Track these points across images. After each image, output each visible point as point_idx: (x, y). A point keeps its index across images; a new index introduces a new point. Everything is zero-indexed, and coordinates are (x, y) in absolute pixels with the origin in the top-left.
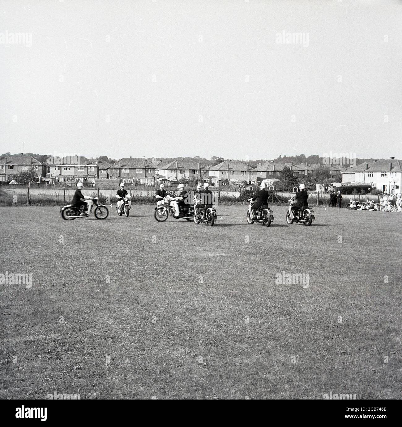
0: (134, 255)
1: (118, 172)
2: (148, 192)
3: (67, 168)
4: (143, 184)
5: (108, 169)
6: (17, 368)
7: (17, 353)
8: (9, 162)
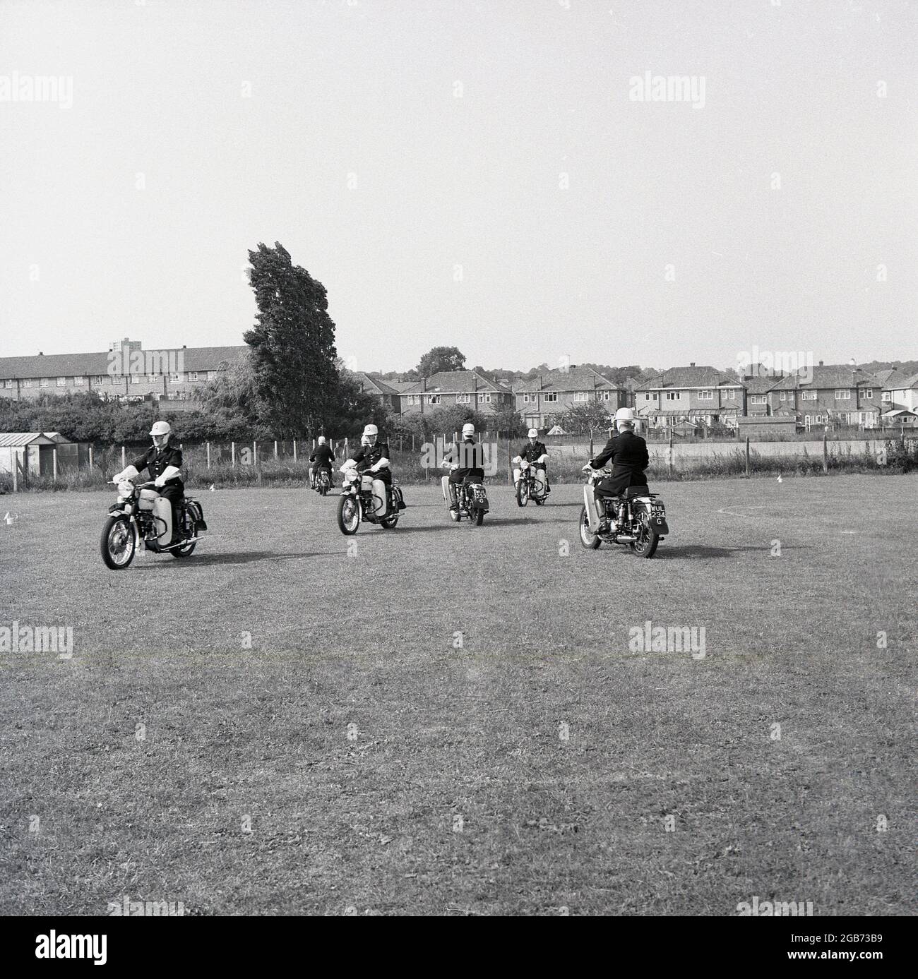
0: (845, 593)
1: (792, 398)
2: (867, 444)
3: (673, 395)
4: (853, 426)
5: (768, 392)
6: (596, 845)
7: (594, 811)
8: (546, 386)
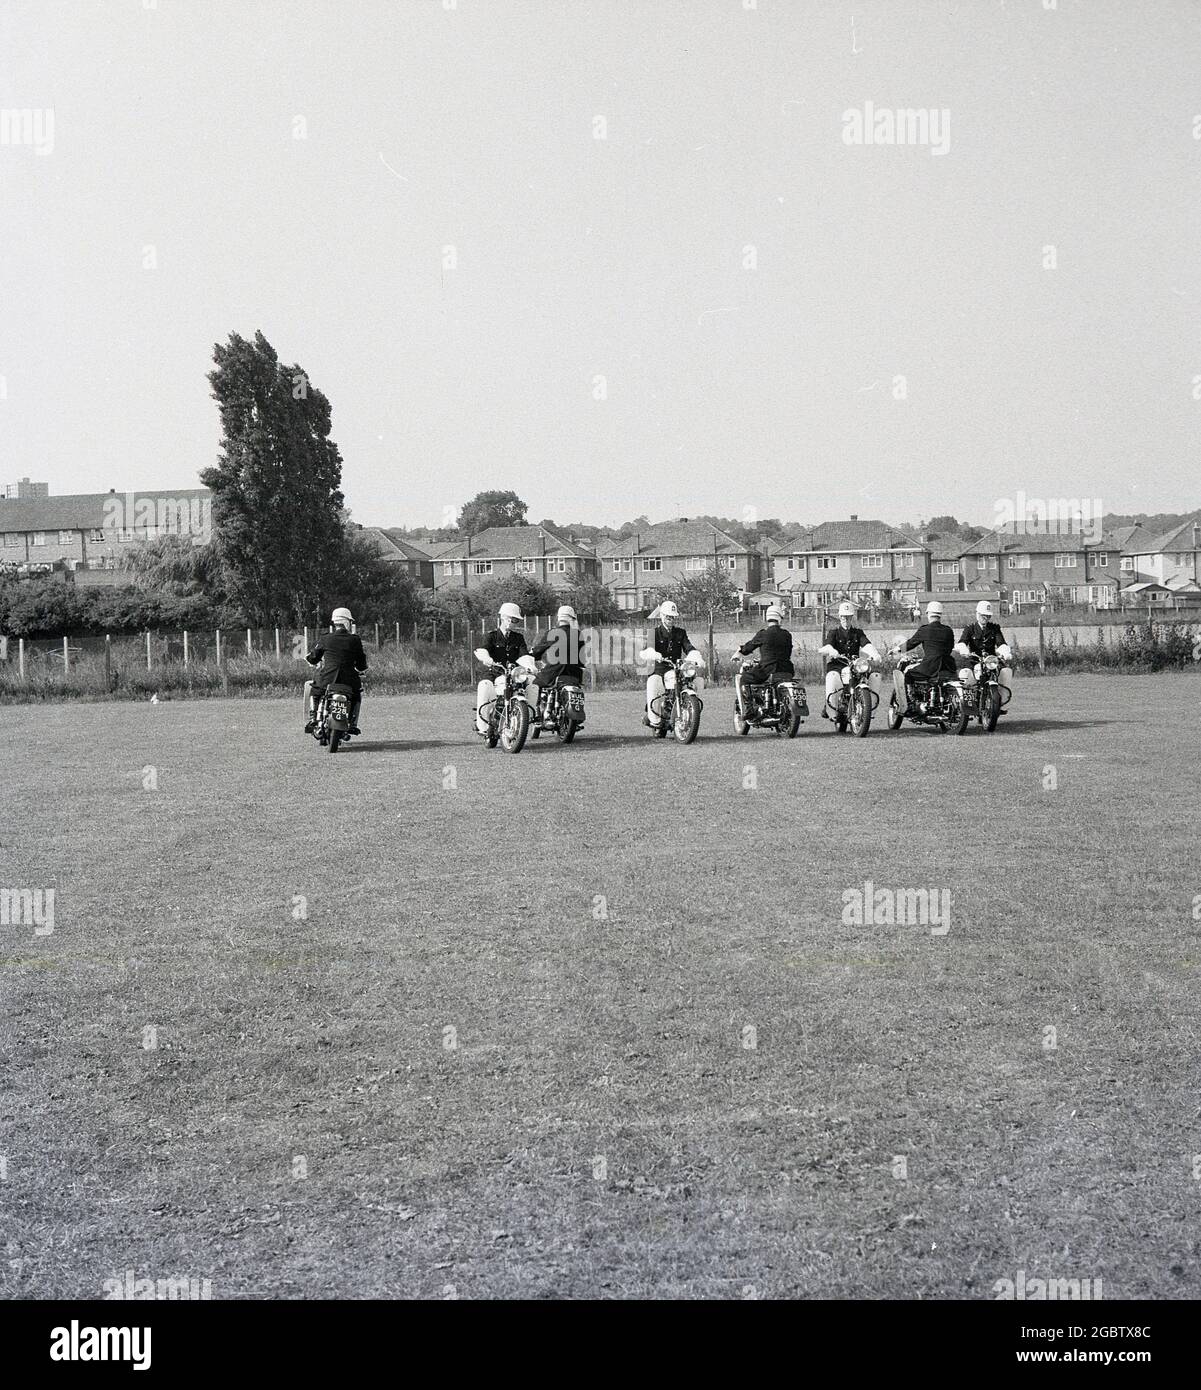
0: (1071, 843)
1: (995, 566)
2: (1101, 631)
3: (826, 561)
4: (1080, 605)
5: (960, 558)
6: (717, 1215)
7: (714, 1164)
8: (645, 549)
